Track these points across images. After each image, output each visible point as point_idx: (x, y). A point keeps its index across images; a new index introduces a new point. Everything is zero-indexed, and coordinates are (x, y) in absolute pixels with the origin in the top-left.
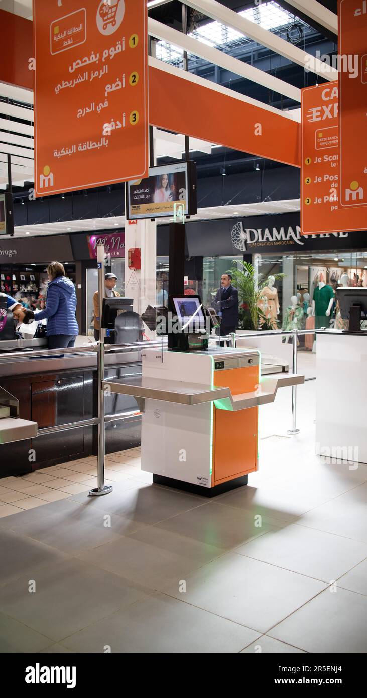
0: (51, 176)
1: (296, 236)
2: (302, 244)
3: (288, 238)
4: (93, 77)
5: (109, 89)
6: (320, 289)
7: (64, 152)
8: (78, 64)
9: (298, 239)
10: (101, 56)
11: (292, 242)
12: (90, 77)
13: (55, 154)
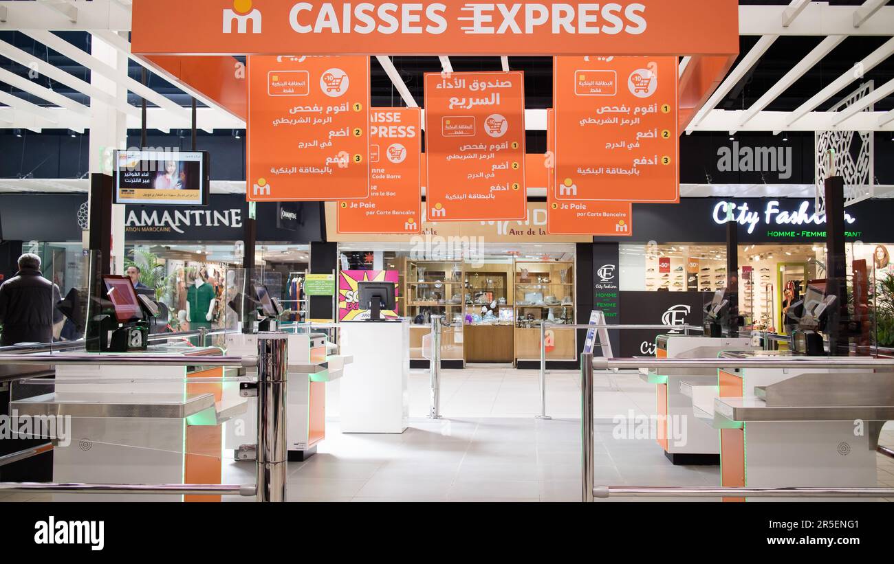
1: (174, 223)
2: (183, 232)
3: (162, 224)
4: (315, 122)
5: (332, 134)
6: (197, 287)
7: (282, 171)
9: (177, 226)
10: (325, 109)
11: (168, 230)
12: (312, 121)
13: (273, 171)
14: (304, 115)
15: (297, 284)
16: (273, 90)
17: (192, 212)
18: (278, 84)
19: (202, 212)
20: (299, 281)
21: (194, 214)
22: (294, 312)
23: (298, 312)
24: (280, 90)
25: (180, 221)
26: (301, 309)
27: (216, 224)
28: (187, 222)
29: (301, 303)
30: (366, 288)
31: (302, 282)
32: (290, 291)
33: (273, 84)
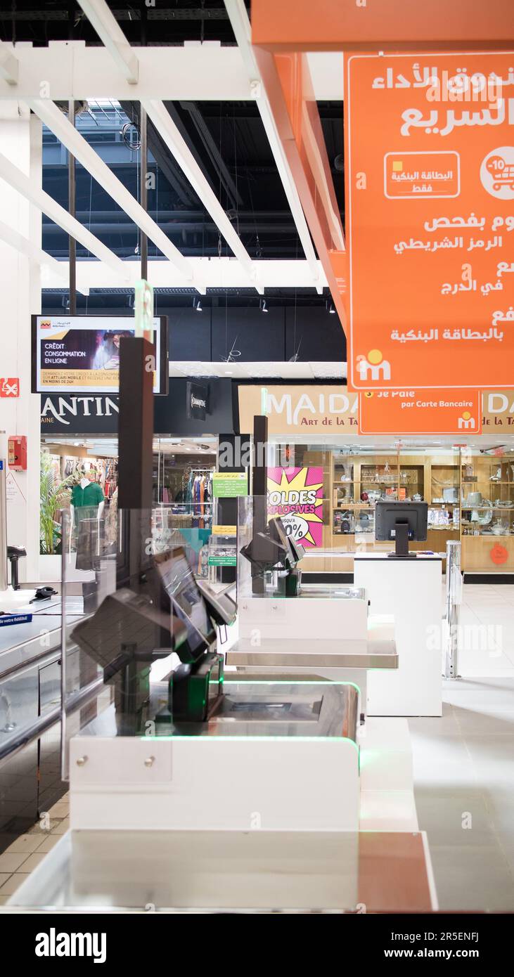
0: (386, 366)
1: (58, 412)
2: (68, 423)
6: (83, 488)
8: (443, 222)
9: (61, 416)
13: (395, 336)
14: (452, 233)
15: (201, 483)
16: (395, 188)
17: (79, 399)
18: (404, 177)
19: (92, 399)
20: (203, 480)
21: (82, 401)
22: (196, 517)
23: (202, 516)
24: (406, 187)
25: (65, 410)
26: (205, 513)
27: (108, 413)
28: (74, 411)
29: (205, 506)
30: (388, 510)
31: (206, 481)
32: (193, 492)
33: (394, 177)
